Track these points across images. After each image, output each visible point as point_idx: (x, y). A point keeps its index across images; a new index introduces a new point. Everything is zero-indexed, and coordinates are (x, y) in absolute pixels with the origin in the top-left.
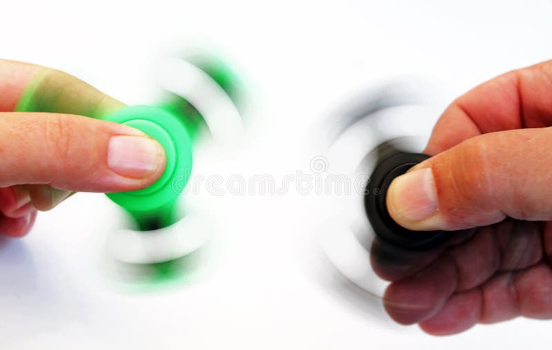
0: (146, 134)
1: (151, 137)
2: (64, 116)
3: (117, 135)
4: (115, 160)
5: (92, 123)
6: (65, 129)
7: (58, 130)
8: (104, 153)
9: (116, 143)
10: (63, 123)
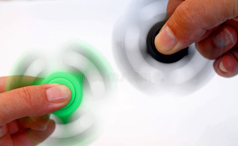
0: (60, 84)
1: (62, 85)
2: (25, 88)
3: (48, 88)
4: (50, 98)
5: (37, 87)
6: (27, 92)
7: (25, 93)
8: (45, 96)
9: (48, 92)
10: (25, 90)
